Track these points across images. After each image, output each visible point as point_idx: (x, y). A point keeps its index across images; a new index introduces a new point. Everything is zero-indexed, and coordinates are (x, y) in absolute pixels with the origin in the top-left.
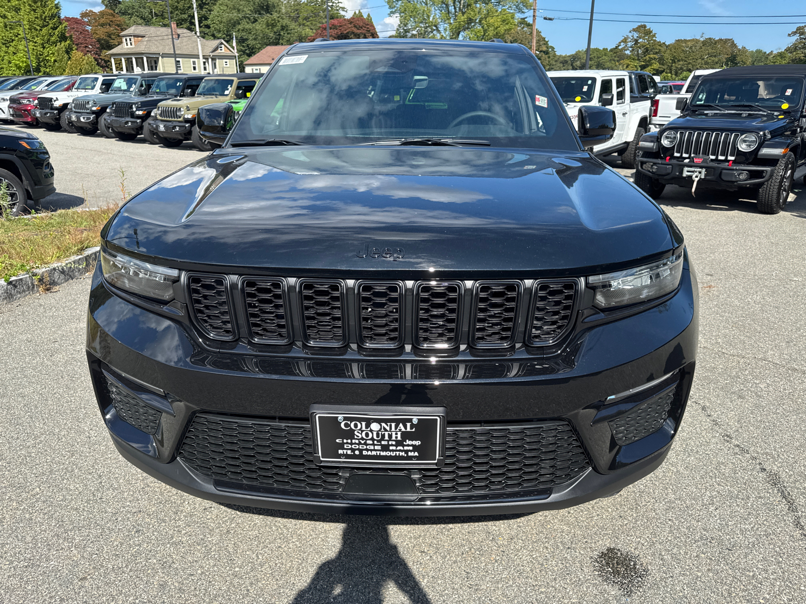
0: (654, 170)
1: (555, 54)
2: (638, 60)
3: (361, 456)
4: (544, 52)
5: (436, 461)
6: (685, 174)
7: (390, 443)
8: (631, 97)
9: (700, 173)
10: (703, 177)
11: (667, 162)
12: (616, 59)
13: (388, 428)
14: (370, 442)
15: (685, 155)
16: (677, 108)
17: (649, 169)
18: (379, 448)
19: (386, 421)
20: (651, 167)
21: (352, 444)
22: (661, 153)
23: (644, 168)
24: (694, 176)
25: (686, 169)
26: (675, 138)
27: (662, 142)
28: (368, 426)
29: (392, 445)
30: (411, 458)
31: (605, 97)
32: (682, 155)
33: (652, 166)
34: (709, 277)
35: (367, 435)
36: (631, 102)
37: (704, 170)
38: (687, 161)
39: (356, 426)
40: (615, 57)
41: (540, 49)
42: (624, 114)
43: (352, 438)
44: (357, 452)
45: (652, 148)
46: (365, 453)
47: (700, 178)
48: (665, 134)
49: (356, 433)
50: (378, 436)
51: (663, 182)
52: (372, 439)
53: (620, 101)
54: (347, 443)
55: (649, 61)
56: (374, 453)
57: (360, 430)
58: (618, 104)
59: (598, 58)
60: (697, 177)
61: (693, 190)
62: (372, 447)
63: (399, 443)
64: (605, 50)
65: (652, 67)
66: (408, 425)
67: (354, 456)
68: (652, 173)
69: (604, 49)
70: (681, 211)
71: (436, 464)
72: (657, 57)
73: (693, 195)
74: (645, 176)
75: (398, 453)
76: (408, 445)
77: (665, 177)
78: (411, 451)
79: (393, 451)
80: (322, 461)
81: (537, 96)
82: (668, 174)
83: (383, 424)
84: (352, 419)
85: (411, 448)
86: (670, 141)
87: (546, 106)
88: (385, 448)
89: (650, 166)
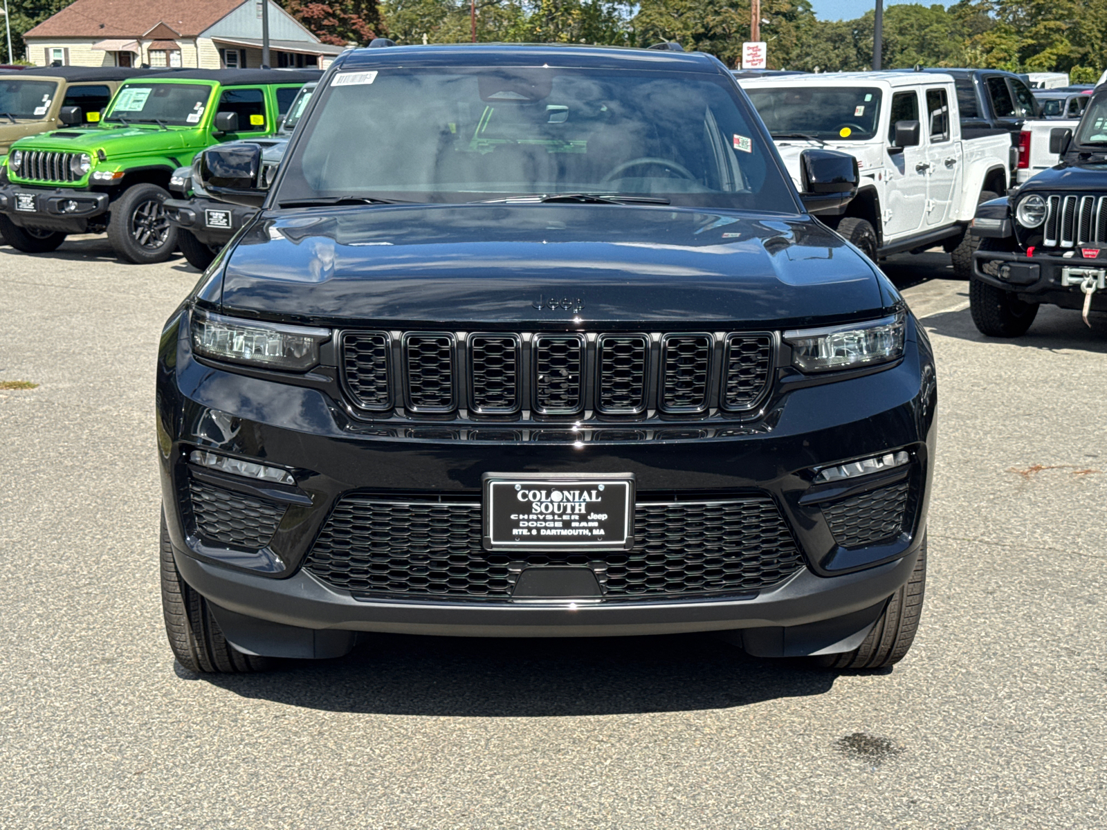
0: (1005, 275)
1: (813, 19)
2: (1019, 32)
3: (539, 537)
4: (784, 15)
5: (624, 542)
6: (1067, 280)
7: (573, 517)
8: (963, 127)
9: (1095, 277)
10: (1102, 286)
11: (1030, 258)
12: (966, 30)
13: (571, 498)
14: (550, 517)
15: (1064, 244)
16: (1053, 150)
17: (995, 273)
18: (559, 524)
19: (569, 488)
20: (998, 268)
21: (528, 520)
22: (1018, 239)
23: (986, 270)
24: (1084, 285)
25: (1067, 271)
26: (1043, 209)
27: (1018, 217)
28: (548, 496)
29: (575, 521)
30: (594, 538)
31: (901, 127)
32: (1059, 242)
33: (1001, 266)
34: (1090, 459)
35: (547, 508)
36: (964, 137)
37: (1102, 272)
38: (1069, 254)
39: (534, 496)
40: (963, 26)
41: (776, 8)
42: (949, 163)
43: (530, 512)
44: (534, 532)
45: (999, 231)
46: (543, 532)
47: (1098, 289)
48: (1024, 201)
49: (534, 505)
50: (559, 509)
51: (1029, 300)
52: (553, 513)
53: (939, 136)
54: (524, 520)
55: (1046, 36)
56: (554, 532)
57: (539, 501)
58: (933, 141)
59: (921, 27)
60: (1089, 286)
61: (1086, 312)
62: (551, 524)
63: (583, 518)
64: (937, 8)
65: (1055, 51)
66: (594, 493)
67: (530, 538)
68: (1003, 280)
69: (934, 7)
70: (1066, 357)
71: (624, 546)
72: (1064, 26)
73: (1087, 321)
74: (991, 288)
75: (581, 531)
76: (593, 521)
77: (1029, 289)
78: (596, 528)
79: (576, 528)
80: (493, 546)
81: (736, 136)
82: (1034, 282)
83: (566, 493)
84: (530, 488)
85: (596, 524)
86: (1034, 217)
87: (749, 150)
88: (567, 525)
89: (996, 267)
